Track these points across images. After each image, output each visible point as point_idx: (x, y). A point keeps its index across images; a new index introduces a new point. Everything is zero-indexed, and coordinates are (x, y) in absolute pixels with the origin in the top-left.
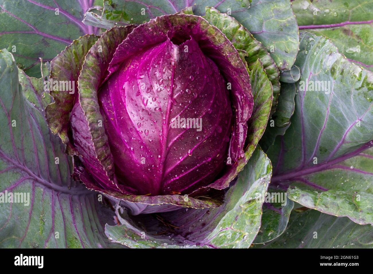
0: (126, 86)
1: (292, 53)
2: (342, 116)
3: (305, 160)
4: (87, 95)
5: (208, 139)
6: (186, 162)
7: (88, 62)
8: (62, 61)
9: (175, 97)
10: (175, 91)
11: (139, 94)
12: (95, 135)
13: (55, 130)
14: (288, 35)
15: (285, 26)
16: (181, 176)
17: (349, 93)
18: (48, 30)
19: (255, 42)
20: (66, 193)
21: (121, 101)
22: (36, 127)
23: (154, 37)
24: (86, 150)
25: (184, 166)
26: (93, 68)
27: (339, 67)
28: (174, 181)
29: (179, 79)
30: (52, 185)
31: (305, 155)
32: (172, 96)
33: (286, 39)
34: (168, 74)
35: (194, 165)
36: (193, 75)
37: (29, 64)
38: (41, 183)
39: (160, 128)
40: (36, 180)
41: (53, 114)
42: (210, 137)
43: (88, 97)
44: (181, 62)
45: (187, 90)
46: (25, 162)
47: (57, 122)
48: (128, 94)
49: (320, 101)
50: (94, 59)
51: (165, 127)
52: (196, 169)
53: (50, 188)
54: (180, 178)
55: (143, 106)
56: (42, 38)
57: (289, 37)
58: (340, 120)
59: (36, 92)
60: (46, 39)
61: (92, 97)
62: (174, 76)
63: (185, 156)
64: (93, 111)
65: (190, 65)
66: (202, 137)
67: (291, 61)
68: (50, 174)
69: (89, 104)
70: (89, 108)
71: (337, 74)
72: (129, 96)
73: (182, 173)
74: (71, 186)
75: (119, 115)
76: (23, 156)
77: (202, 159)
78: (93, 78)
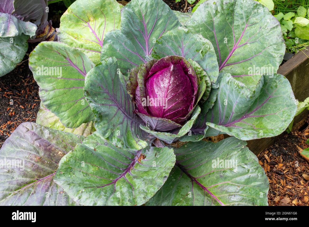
0: (155, 79)
1: (216, 77)
2: (232, 101)
3: (220, 122)
4: (140, 78)
5: (181, 101)
6: (172, 108)
7: (142, 68)
8: (135, 70)
9: (170, 83)
10: (171, 81)
11: (158, 81)
12: (141, 92)
13: (129, 93)
14: (215, 70)
15: (214, 66)
16: (170, 113)
17: (233, 90)
18: (133, 61)
19: (204, 72)
20: (131, 119)
21: (153, 84)
22: (123, 90)
23: (167, 63)
24: (139, 101)
25: (171, 109)
26: (144, 71)
27: (231, 80)
28: (168, 115)
29: (173, 76)
30: (125, 113)
31: (220, 120)
32: (169, 82)
33: (215, 72)
34: (169, 75)
35: (175, 110)
36: (178, 76)
37: (125, 72)
38: (121, 110)
39: (164, 94)
40: (120, 108)
41: (129, 88)
42: (182, 100)
43: (140, 79)
44: (173, 70)
45: (175, 81)
46: (116, 100)
47: (130, 91)
48: (155, 81)
49: (224, 95)
50: (145, 68)
51: (166, 94)
52: (176, 112)
53: (124, 114)
54: (169, 114)
55: (159, 85)
56: (130, 63)
57: (215, 71)
58: (231, 103)
59: (125, 81)
60: (131, 64)
61: (142, 79)
62: (171, 76)
63: (172, 106)
64: (141, 83)
65: (177, 73)
66: (179, 100)
67: (215, 80)
68: (125, 109)
69: (140, 81)
70: (140, 83)
71: (229, 83)
72: (155, 82)
73: (171, 112)
74: (133, 118)
75: (151, 89)
76: (116, 98)
77: (178, 108)
78: (143, 74)
